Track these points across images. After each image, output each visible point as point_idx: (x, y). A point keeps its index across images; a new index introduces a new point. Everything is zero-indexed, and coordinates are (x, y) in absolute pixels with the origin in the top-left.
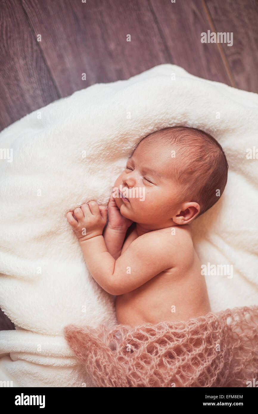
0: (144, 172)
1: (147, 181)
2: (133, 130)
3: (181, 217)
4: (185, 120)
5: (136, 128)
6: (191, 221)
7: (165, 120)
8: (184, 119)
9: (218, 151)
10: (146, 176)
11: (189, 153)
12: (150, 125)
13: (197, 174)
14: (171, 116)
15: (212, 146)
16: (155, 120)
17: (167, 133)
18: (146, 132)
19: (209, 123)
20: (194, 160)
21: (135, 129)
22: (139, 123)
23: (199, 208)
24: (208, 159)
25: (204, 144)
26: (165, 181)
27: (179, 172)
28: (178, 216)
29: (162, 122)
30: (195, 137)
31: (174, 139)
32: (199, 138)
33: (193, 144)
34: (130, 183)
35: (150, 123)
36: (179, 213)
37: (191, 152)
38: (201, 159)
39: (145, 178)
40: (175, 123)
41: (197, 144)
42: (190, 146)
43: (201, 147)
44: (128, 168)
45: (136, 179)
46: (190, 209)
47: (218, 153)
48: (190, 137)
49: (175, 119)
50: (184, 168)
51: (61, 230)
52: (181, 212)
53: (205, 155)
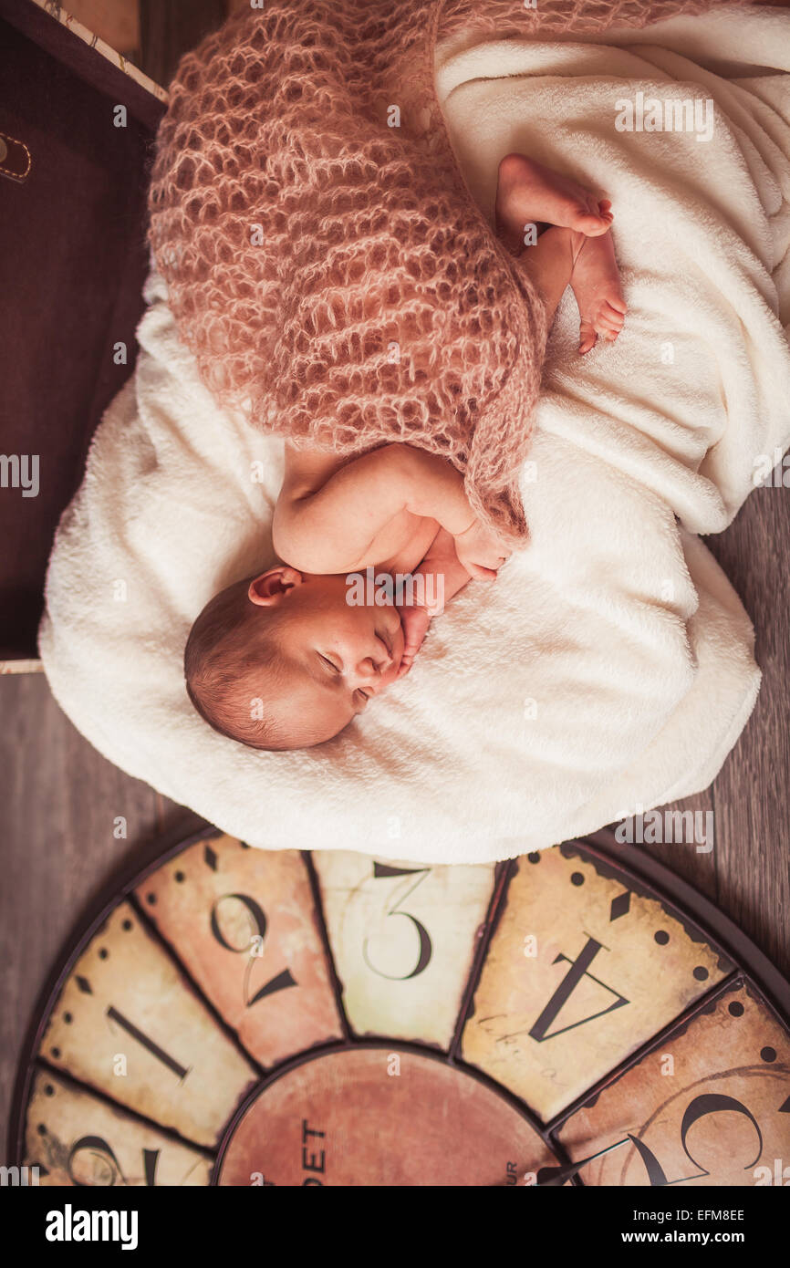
0: (337, 681)
1: (334, 664)
2: (338, 778)
3: (285, 581)
4: (240, 756)
5: (331, 780)
6: (272, 570)
7: (277, 771)
8: (240, 759)
9: (194, 683)
10: (334, 674)
11: (246, 696)
12: (306, 774)
13: (239, 653)
14: (264, 773)
15: (202, 697)
16: (295, 779)
17: (278, 742)
18: (317, 763)
19: (199, 734)
20: (239, 681)
21: (334, 779)
22: (324, 786)
23: (251, 592)
24: (213, 675)
25: (214, 703)
26: (302, 657)
27: (271, 667)
28: (291, 585)
29: (282, 771)
30: (226, 720)
31: (266, 727)
32: (222, 718)
33: (234, 708)
34: (368, 668)
35: (304, 778)
36: (288, 591)
37: (241, 697)
38: (227, 679)
39: (339, 671)
40: (259, 757)
41: (228, 707)
42: (241, 708)
43: (220, 700)
44: (367, 697)
45: (354, 674)
46: (268, 592)
47: (196, 679)
48: (237, 724)
49: (258, 765)
50: (260, 670)
51: (524, 645)
52: (284, 591)
53: (218, 684)
